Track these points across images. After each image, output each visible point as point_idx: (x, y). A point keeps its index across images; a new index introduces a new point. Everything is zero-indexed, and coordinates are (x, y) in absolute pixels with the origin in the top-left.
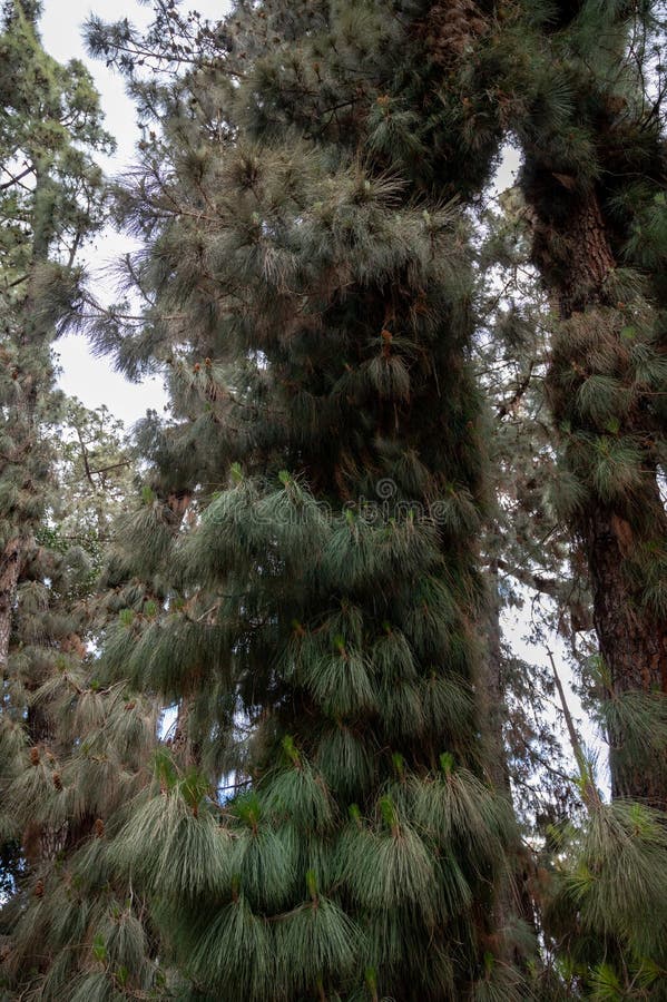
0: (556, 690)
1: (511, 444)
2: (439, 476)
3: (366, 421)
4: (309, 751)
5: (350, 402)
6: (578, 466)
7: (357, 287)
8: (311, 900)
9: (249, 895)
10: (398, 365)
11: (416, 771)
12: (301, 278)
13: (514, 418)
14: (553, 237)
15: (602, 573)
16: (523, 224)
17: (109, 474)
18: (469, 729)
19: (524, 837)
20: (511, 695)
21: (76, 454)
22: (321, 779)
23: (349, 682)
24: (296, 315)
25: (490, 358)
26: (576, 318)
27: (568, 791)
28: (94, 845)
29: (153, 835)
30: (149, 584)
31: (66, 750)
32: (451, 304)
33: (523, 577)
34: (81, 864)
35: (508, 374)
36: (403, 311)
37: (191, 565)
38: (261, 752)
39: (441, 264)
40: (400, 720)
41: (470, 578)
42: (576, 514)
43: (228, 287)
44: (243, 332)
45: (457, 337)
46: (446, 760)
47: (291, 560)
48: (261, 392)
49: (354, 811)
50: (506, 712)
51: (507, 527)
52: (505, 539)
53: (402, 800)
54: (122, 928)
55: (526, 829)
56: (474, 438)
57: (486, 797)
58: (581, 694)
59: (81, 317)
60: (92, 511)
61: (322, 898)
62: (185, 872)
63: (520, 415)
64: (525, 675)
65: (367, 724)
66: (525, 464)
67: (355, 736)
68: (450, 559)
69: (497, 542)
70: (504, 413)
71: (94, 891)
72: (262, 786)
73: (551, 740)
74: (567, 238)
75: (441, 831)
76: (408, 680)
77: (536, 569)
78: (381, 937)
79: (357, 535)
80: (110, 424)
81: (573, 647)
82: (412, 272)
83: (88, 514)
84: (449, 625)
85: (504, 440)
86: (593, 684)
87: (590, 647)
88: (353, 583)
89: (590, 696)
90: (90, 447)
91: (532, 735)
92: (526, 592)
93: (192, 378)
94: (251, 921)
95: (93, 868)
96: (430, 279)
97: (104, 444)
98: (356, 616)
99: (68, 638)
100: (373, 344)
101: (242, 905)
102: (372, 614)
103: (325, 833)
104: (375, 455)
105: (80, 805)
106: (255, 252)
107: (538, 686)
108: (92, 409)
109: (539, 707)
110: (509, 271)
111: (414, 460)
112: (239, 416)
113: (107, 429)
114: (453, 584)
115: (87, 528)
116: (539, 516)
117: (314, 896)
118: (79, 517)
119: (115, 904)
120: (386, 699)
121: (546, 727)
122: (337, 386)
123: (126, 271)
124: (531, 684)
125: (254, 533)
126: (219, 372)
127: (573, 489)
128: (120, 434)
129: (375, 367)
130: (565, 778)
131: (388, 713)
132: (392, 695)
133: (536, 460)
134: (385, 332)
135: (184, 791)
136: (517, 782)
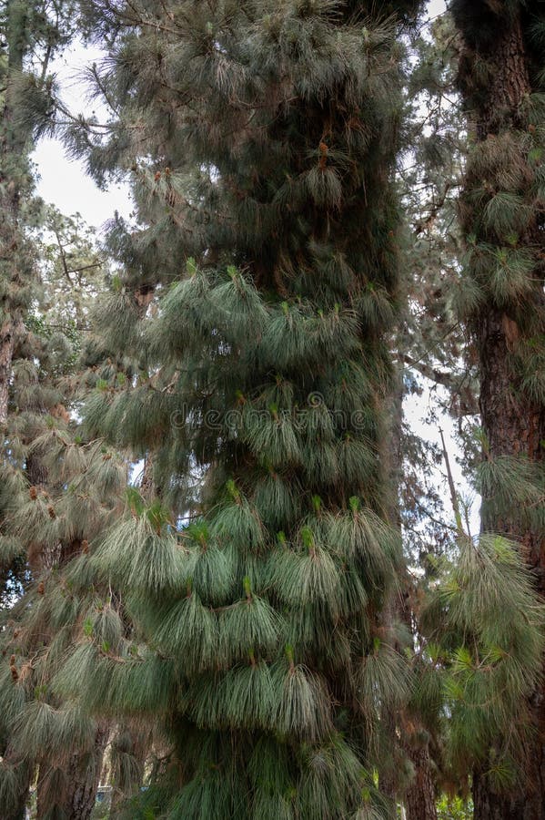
0: (443, 460)
1: (424, 257)
2: (362, 276)
3: (303, 226)
4: (248, 492)
5: (290, 209)
6: (479, 273)
7: (300, 102)
8: (247, 598)
9: (199, 592)
10: (332, 175)
11: (330, 509)
12: (250, 90)
13: (428, 236)
14: (478, 62)
15: (490, 363)
16: (451, 53)
17: (84, 273)
18: (374, 479)
19: (409, 567)
20: (407, 462)
21: (56, 254)
22: (257, 513)
23: (281, 440)
24: (243, 127)
25: (412, 181)
26: (491, 141)
27: (446, 535)
28: (82, 559)
29: (126, 548)
30: (119, 365)
31: (57, 490)
32: (382, 121)
33: (425, 370)
34: (72, 571)
35: (425, 196)
36: (340, 128)
37: (154, 343)
38: (209, 494)
39: (376, 81)
40: (320, 470)
41: (383, 363)
42: (474, 315)
43: (184, 97)
44: (198, 141)
45: (384, 152)
46: (354, 501)
47: (236, 342)
48: (213, 199)
49: (281, 536)
50: (402, 475)
51: (415, 329)
52: (412, 338)
53: (318, 530)
54: (103, 616)
55: (412, 561)
56: (394, 245)
57: (383, 530)
58: (463, 464)
59: (54, 123)
60: (71, 304)
61: (255, 597)
62: (151, 574)
63: (433, 233)
64: (420, 448)
65: (294, 474)
66: (434, 275)
67: (284, 482)
68: (367, 346)
69: (406, 341)
70: (419, 230)
71: (83, 591)
72: (211, 517)
73: (436, 498)
74: (490, 63)
75: (347, 553)
76: (327, 441)
77: (436, 364)
78: (298, 625)
79: (291, 322)
80: (84, 230)
81: (460, 427)
82: (349, 88)
83: (67, 307)
84: (362, 398)
85: (418, 253)
86: (472, 457)
87: (473, 429)
88: (286, 362)
89: (469, 466)
90: (68, 249)
91: (421, 493)
92: (425, 382)
93: (154, 185)
94: (201, 611)
95: (82, 574)
96: (365, 97)
97: (79, 247)
98: (288, 389)
99: (55, 406)
100: (311, 156)
101: (194, 599)
102: (301, 388)
103: (258, 551)
104: (309, 257)
105: (70, 531)
106: (208, 62)
107: (429, 457)
108: (68, 216)
109: (428, 473)
110: (435, 97)
111: (342, 261)
112: (193, 220)
113: (81, 234)
114: (367, 367)
115: (67, 319)
116: (442, 321)
117: (249, 595)
118: (60, 309)
119: (99, 601)
120: (309, 454)
121: (433, 488)
122: (279, 194)
123: (92, 80)
124: (423, 455)
125: (206, 318)
126: (177, 181)
127: (473, 293)
128: (92, 238)
129: (312, 177)
130: (444, 526)
131: (311, 466)
132: (314, 452)
133: (443, 272)
134: (322, 144)
135: (150, 516)
136: (407, 528)
